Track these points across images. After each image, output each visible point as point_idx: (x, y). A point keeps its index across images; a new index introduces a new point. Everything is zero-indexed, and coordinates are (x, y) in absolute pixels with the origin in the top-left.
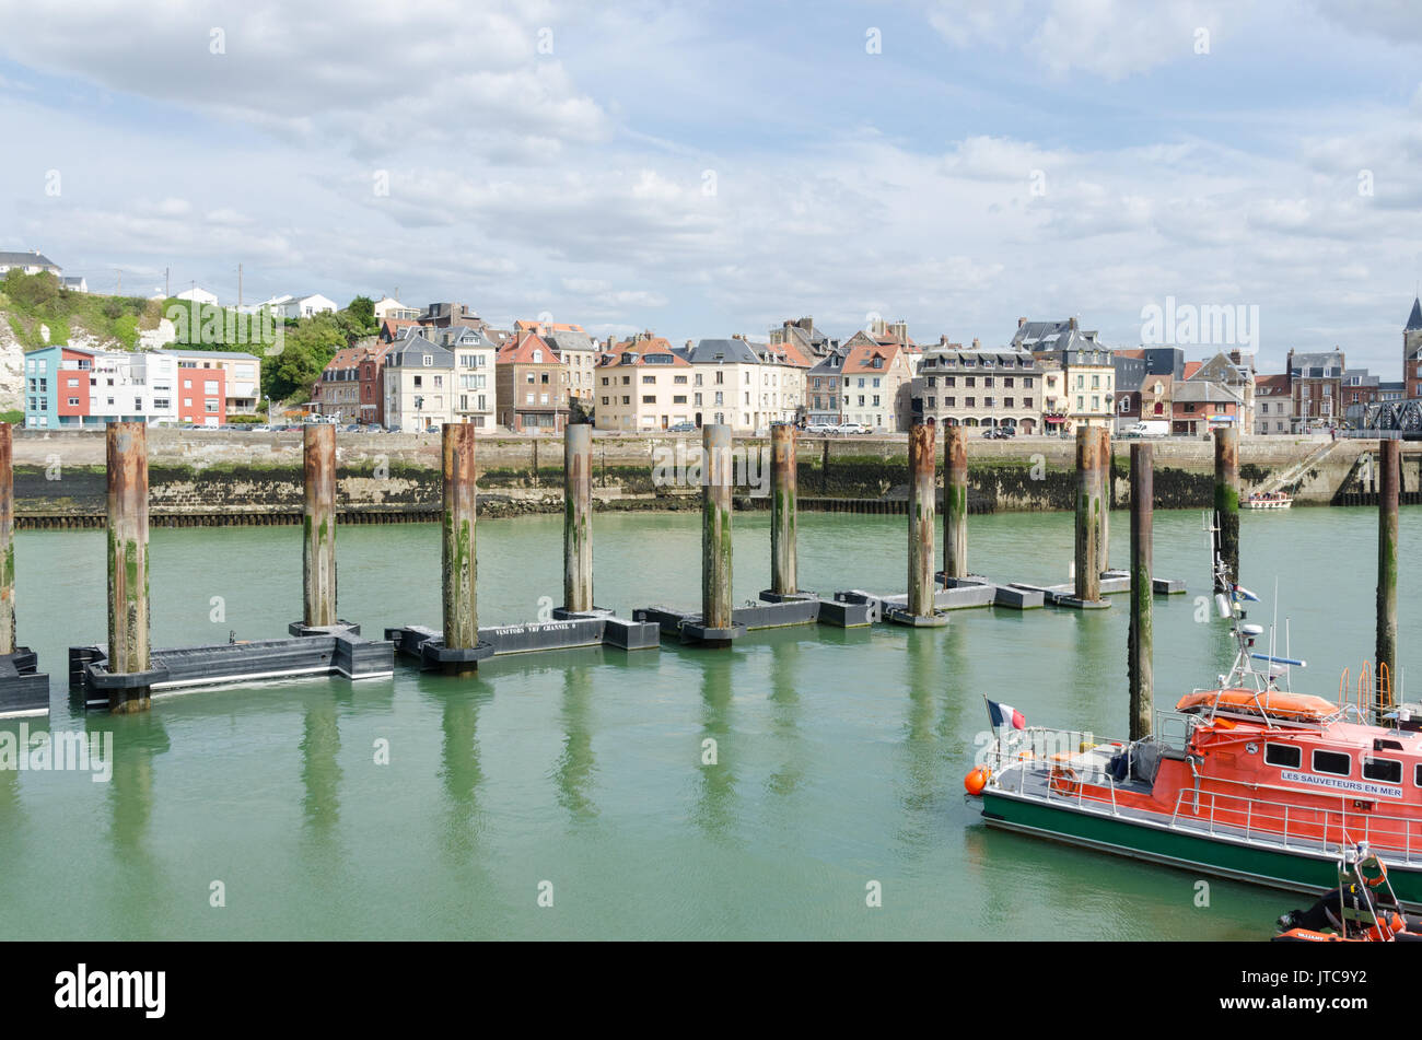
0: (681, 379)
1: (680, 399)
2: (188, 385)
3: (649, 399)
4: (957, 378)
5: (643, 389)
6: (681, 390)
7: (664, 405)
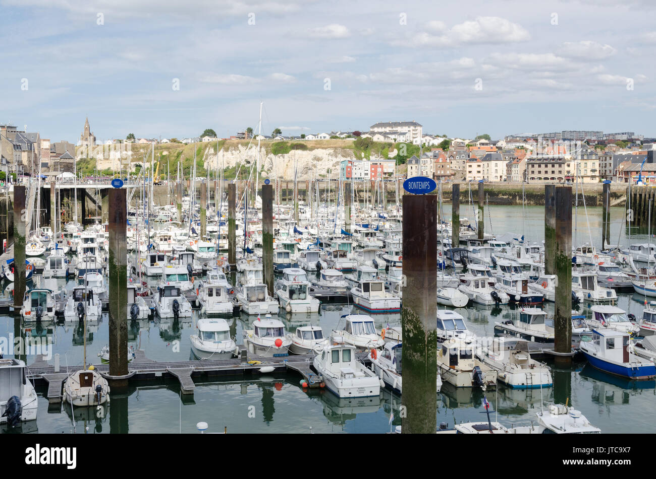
0: (479, 166)
1: (479, 172)
2: (373, 169)
3: (470, 172)
4: (542, 165)
5: (468, 169)
6: (479, 169)
7: (474, 174)
